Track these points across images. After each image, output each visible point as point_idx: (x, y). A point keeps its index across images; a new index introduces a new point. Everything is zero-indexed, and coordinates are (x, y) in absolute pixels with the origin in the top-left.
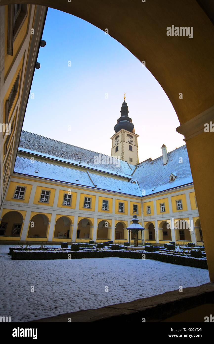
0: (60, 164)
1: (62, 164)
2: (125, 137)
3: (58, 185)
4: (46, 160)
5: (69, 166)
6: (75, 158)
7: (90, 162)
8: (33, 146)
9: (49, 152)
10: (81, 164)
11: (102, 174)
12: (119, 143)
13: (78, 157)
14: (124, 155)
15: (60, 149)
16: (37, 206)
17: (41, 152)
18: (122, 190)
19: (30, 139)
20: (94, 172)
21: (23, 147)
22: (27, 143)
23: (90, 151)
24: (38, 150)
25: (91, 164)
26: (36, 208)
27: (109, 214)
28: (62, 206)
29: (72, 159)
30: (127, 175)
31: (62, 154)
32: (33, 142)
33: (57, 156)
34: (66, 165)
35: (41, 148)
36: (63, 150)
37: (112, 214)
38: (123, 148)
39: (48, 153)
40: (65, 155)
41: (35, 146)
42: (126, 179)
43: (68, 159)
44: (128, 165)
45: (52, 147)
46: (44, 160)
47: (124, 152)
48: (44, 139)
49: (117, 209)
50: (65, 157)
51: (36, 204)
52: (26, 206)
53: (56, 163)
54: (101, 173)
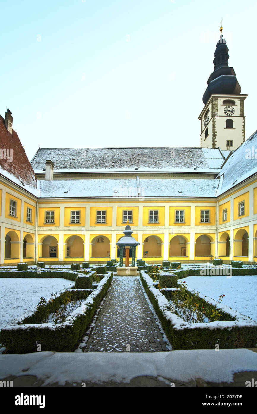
0: (109, 176)
1: (112, 176)
2: (219, 107)
3: (88, 202)
4: (91, 176)
5: (121, 176)
6: (130, 164)
7: (152, 165)
8: (78, 164)
9: (96, 165)
10: (139, 170)
11: (169, 176)
12: (209, 121)
13: (135, 161)
14: (216, 140)
15: (111, 157)
16: (68, 228)
17: (87, 167)
18: (185, 193)
19: (75, 156)
20: (157, 176)
21: (66, 168)
22: (72, 161)
23: (155, 148)
24: (83, 167)
25: (154, 167)
26: (68, 230)
27: (159, 227)
28: (95, 225)
29: (126, 166)
30: (214, 169)
31: (113, 163)
32: (78, 159)
33: (105, 167)
34: (117, 176)
35: (87, 163)
36: (115, 158)
37: (164, 227)
38: (215, 127)
39: (95, 167)
40: (118, 163)
41: (81, 163)
42: (210, 175)
43: (120, 167)
44: (220, 153)
45: (101, 158)
46: (90, 176)
47: (216, 134)
48: (92, 151)
49: (173, 219)
50: (117, 166)
51: (67, 227)
52: (57, 229)
53: (104, 176)
54: (167, 176)
